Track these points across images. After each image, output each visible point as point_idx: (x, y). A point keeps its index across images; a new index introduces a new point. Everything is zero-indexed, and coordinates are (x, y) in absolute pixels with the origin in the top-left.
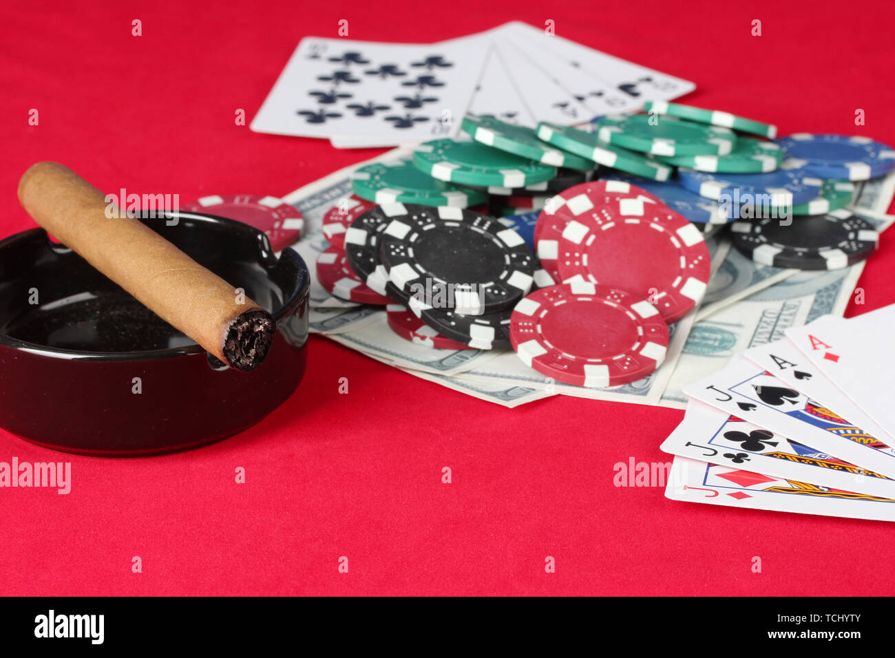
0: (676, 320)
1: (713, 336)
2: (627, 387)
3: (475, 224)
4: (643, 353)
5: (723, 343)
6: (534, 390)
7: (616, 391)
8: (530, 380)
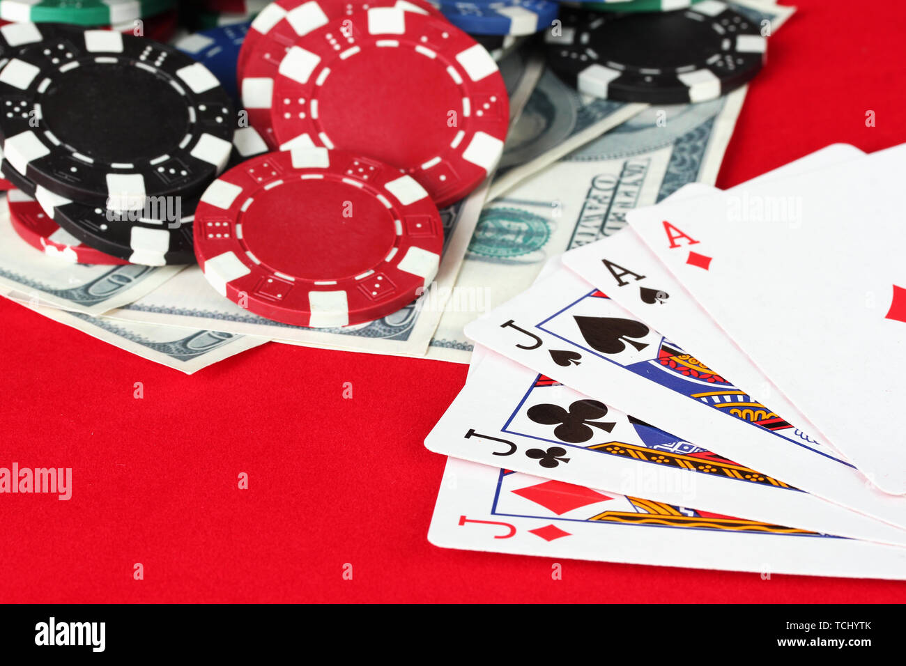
0: (459, 202)
1: (515, 225)
2: (377, 325)
3: (143, 58)
4: (402, 266)
5: (531, 237)
6: (230, 336)
7: (359, 333)
8: (225, 317)
